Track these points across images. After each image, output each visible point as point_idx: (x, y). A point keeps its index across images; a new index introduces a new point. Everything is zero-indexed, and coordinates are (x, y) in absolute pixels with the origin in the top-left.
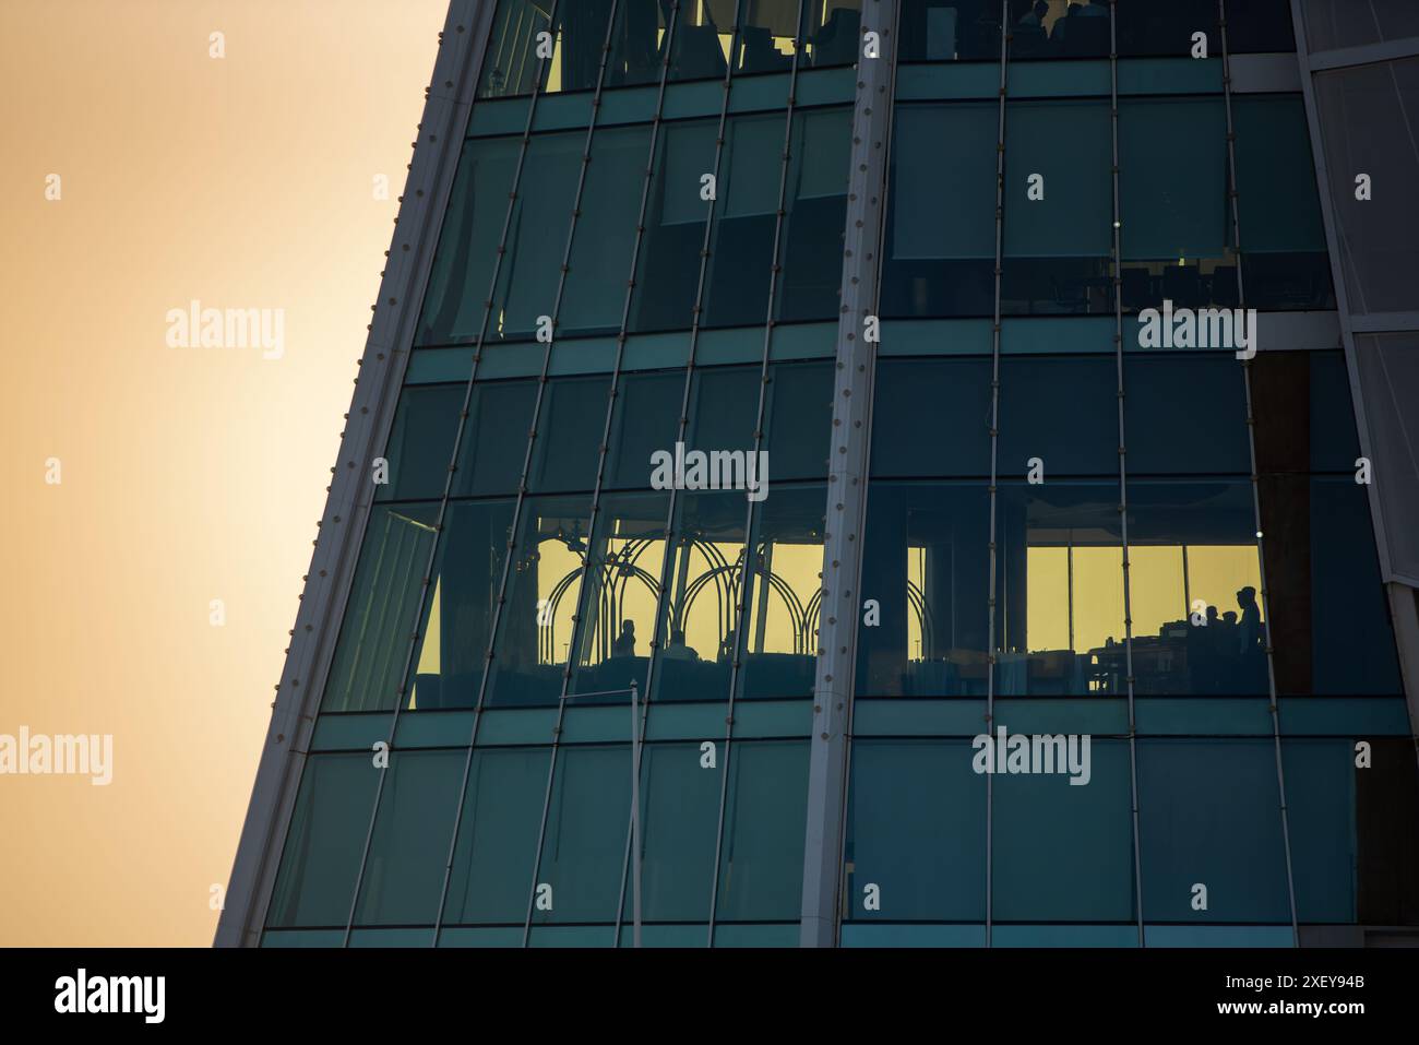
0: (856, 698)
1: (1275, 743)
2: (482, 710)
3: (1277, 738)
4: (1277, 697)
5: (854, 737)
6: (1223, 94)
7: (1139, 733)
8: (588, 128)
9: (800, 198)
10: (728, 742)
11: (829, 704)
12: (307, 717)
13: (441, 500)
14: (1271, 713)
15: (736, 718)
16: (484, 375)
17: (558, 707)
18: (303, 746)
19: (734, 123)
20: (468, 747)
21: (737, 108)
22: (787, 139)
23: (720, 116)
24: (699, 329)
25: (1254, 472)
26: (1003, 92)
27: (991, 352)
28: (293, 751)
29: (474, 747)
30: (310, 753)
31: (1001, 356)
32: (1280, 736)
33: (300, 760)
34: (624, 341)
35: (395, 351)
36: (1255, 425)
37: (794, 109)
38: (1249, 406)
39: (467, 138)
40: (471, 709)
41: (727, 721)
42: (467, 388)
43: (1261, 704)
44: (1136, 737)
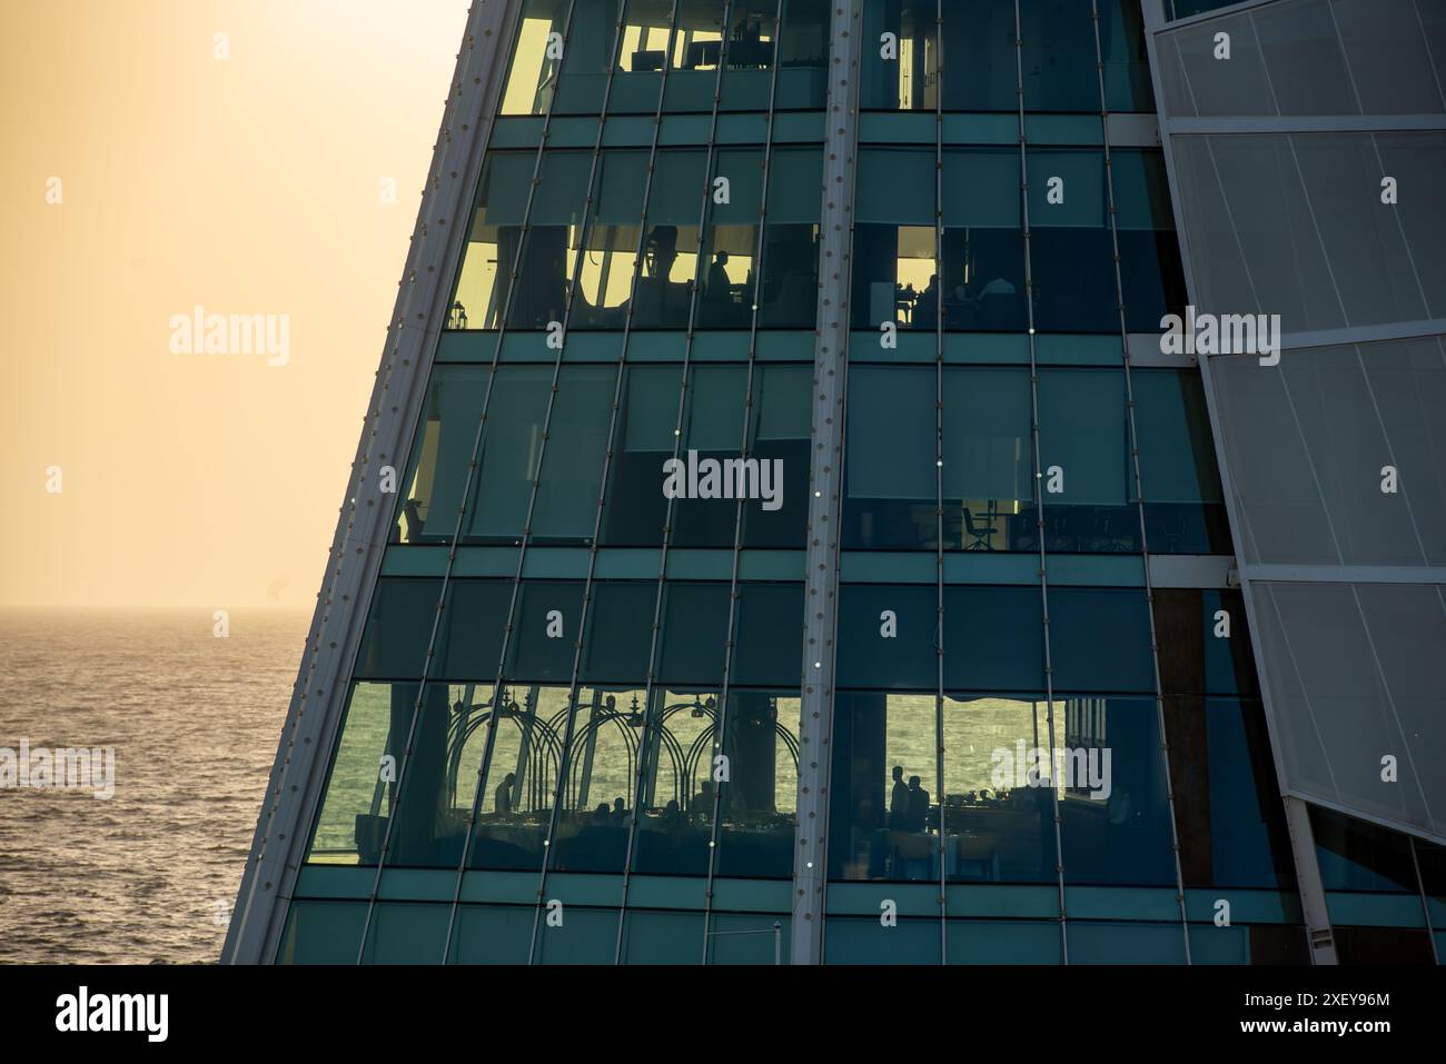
0: (828, 881)
1: (1183, 928)
2: (466, 869)
3: (1185, 924)
4: (1184, 888)
5: (828, 917)
6: (1124, 367)
7: (1070, 916)
8: (555, 363)
9: (760, 439)
10: (707, 913)
11: (811, 888)
12: (291, 867)
13: (420, 680)
14: (1179, 901)
15: (714, 892)
16: (459, 572)
17: (540, 871)
18: (288, 892)
19: (694, 369)
20: (452, 902)
21: (698, 357)
22: (749, 388)
23: (683, 363)
24: (668, 548)
25: (1159, 693)
26: (940, 358)
27: (934, 581)
28: (278, 897)
29: (458, 903)
30: (294, 898)
31: (944, 585)
32: (1187, 922)
33: (284, 906)
34: (596, 553)
35: (372, 546)
36: (1159, 652)
37: (754, 363)
38: (1154, 635)
39: (435, 363)
40: (456, 869)
41: (707, 895)
42: (442, 583)
43: (1170, 893)
44: (1067, 920)
